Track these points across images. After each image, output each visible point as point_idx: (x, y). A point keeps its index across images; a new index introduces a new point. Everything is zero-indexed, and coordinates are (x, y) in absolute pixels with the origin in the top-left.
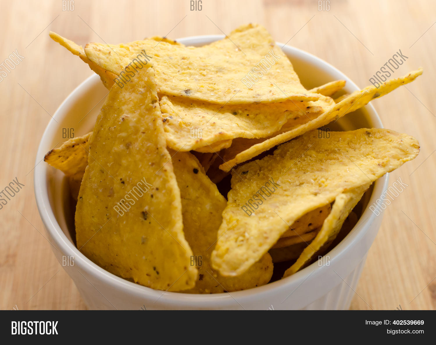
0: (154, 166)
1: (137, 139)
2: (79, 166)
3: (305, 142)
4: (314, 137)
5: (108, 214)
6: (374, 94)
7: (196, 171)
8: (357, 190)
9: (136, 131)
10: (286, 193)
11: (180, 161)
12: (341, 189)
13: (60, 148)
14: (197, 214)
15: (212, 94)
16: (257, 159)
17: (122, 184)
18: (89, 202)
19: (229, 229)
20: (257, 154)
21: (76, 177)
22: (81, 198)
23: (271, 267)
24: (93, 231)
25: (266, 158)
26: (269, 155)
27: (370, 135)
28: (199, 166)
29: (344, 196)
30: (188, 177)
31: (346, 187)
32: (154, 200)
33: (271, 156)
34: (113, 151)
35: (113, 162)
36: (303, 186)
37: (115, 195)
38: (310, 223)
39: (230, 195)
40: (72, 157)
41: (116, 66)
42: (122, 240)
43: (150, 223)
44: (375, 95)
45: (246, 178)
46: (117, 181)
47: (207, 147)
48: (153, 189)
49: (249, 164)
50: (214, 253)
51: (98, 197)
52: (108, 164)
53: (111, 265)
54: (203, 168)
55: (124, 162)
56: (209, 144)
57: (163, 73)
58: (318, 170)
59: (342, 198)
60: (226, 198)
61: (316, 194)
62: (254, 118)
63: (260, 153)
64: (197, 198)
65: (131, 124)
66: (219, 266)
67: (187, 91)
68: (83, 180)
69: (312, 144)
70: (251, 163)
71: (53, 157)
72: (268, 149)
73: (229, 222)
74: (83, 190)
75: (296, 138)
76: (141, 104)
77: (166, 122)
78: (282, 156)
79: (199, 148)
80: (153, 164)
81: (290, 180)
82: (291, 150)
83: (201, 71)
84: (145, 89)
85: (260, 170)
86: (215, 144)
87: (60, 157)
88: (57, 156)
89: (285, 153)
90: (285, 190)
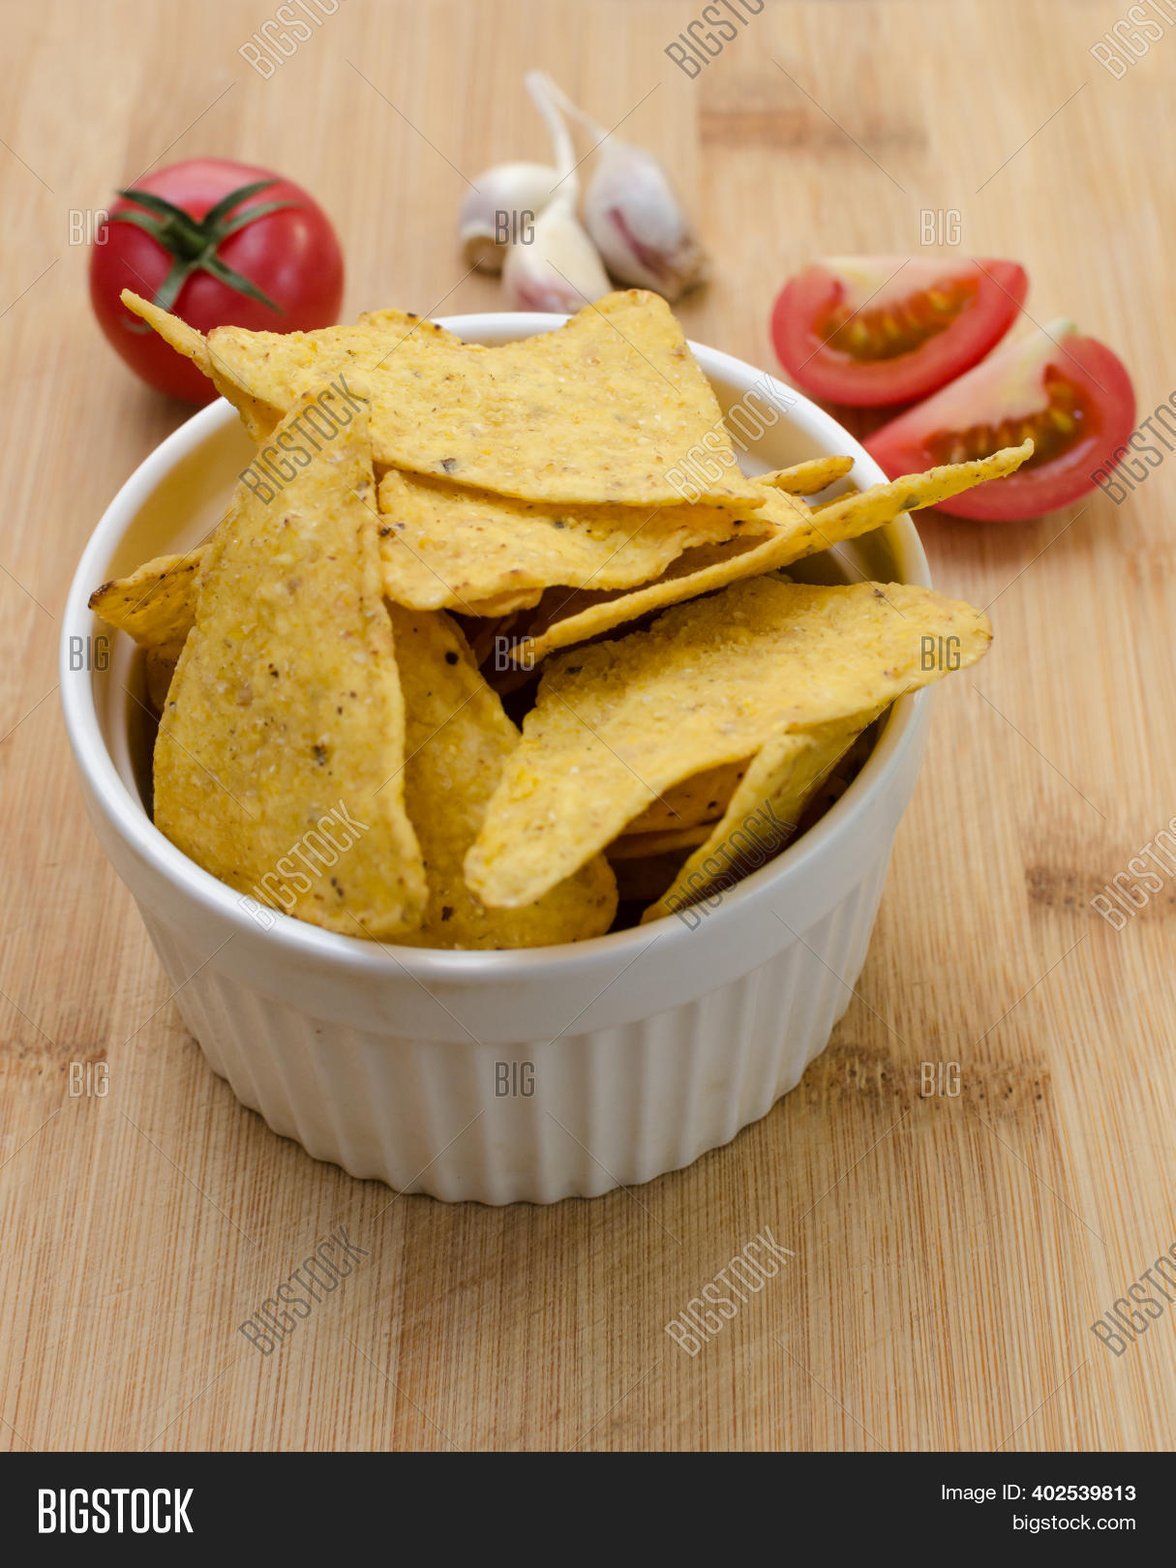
0: (350, 639)
1: (315, 573)
2: (174, 626)
3: (728, 605)
4: (752, 594)
5: (234, 748)
6: (904, 498)
7: (451, 658)
8: (825, 729)
9: (316, 553)
10: (659, 725)
11: (415, 630)
12: (781, 725)
13: (129, 581)
14: (448, 760)
15: (508, 474)
16: (608, 639)
17: (272, 678)
18: (192, 715)
19: (513, 800)
20: (604, 628)
21: (165, 653)
22: (172, 703)
23: (613, 899)
24: (194, 785)
25: (631, 638)
26: (638, 632)
27: (883, 600)
28: (462, 647)
29: (787, 740)
30: (432, 671)
31: (794, 720)
32: (344, 719)
33: (644, 634)
34: (257, 596)
35: (256, 624)
36: (701, 711)
37: (255, 702)
38: (713, 800)
39: (529, 721)
40: (159, 603)
41: (279, 390)
42: (264, 813)
43: (330, 773)
44: (907, 501)
45: (573, 683)
46: (260, 667)
47: (480, 602)
48: (343, 694)
49: (587, 651)
50: (473, 852)
51: (213, 705)
52: (243, 627)
53: (235, 873)
54: (473, 651)
55: (282, 625)
56: (486, 597)
57: (395, 413)
58: (743, 677)
59: (781, 745)
60: (520, 728)
61: (724, 733)
62: (604, 540)
63: (614, 625)
64: (450, 722)
65: (305, 535)
66: (481, 883)
67: (446, 463)
68: (180, 662)
69: (744, 611)
70: (594, 648)
71: (111, 600)
72: (633, 618)
73: (516, 782)
74: (178, 686)
75: (710, 594)
76: (332, 489)
77: (388, 537)
78: (669, 636)
79: (460, 606)
80: (349, 634)
81: (674, 696)
82: (691, 623)
83: (490, 413)
84: (346, 452)
85: (611, 667)
86: (501, 597)
87: (127, 600)
88: (120, 597)
89: (677, 630)
90: (659, 719)
